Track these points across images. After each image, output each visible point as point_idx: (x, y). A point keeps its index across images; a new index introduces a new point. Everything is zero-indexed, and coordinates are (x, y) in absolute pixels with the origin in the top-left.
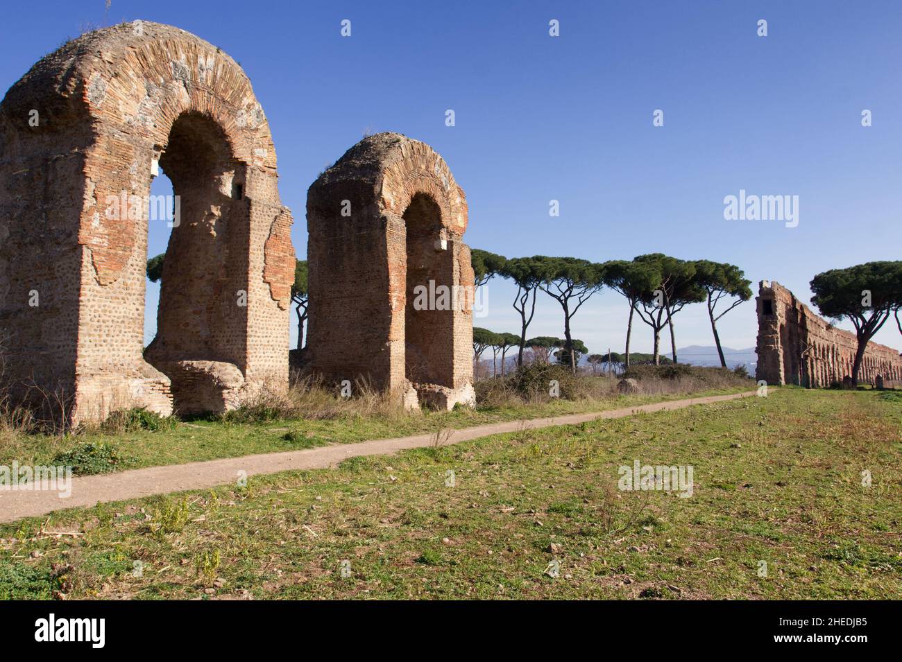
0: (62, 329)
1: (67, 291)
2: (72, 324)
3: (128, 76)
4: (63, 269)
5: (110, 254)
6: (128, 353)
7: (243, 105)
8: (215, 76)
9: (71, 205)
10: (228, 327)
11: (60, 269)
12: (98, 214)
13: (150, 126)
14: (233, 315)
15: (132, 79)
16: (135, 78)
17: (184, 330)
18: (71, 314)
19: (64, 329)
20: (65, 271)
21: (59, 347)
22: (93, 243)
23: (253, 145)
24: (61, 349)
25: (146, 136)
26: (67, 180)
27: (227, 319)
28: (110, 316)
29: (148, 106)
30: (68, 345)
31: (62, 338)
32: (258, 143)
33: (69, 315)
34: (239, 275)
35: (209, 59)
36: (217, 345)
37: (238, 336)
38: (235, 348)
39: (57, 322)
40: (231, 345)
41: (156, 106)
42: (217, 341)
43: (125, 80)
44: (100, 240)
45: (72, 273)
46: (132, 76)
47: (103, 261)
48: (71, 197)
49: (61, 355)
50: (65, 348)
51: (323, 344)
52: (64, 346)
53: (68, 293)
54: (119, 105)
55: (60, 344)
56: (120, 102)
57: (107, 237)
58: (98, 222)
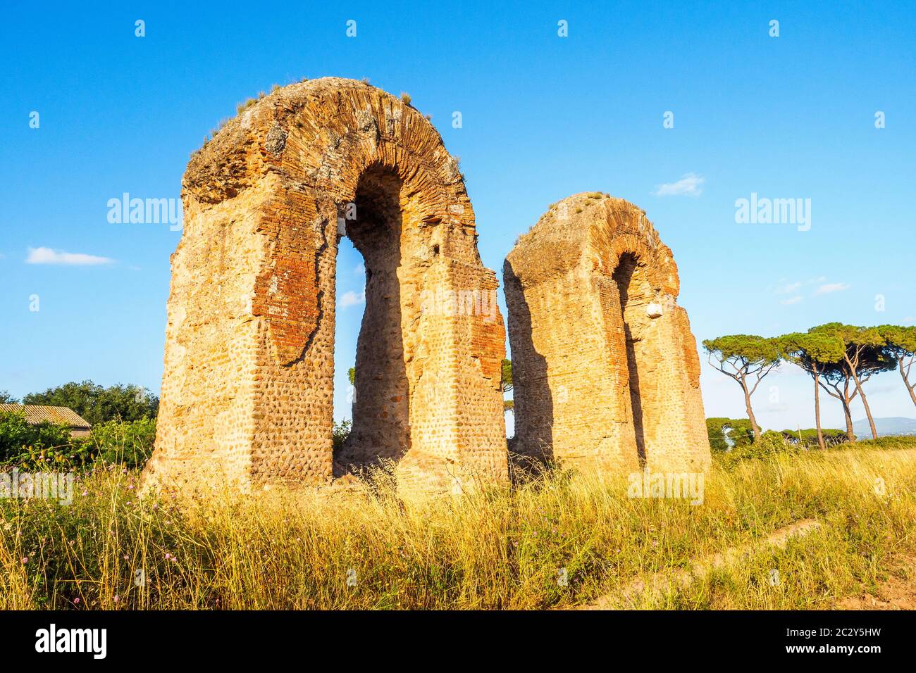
0: (235, 424)
1: (241, 375)
2: (245, 416)
3: (310, 125)
4: (237, 348)
5: (291, 327)
6: (316, 452)
7: (436, 158)
8: (403, 127)
9: (246, 270)
10: (433, 415)
11: (234, 349)
12: (276, 278)
13: (336, 179)
14: (437, 399)
15: (314, 129)
16: (317, 128)
17: (383, 421)
18: (245, 404)
19: (238, 425)
20: (239, 350)
21: (231, 448)
22: (270, 313)
23: (449, 201)
24: (234, 449)
25: (330, 190)
26: (243, 243)
27: (431, 405)
28: (292, 405)
29: (332, 158)
30: (241, 445)
31: (236, 435)
32: (452, 199)
33: (242, 406)
34: (442, 350)
35: (395, 111)
36: (421, 438)
37: (446, 425)
38: (442, 440)
39: (229, 416)
40: (438, 437)
41: (341, 157)
42: (420, 432)
43: (307, 130)
44: (279, 310)
45: (247, 353)
46: (314, 126)
47: (283, 336)
48: (246, 262)
49: (233, 459)
50: (238, 449)
51: (536, 431)
52: (236, 447)
53: (242, 378)
54: (300, 156)
55: (234, 444)
56: (301, 152)
57: (287, 305)
58: (276, 289)
